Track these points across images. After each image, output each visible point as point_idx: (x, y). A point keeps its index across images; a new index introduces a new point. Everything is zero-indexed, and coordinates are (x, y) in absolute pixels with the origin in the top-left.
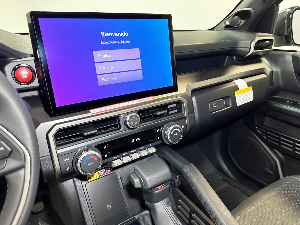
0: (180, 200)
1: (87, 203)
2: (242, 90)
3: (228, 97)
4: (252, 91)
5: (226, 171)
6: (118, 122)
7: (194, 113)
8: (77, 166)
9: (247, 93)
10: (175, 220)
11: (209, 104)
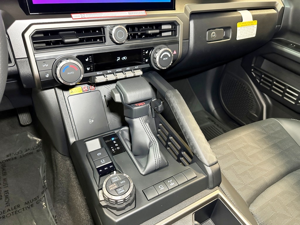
0: (161, 125)
1: (68, 114)
2: (245, 23)
3: (229, 28)
4: (256, 26)
5: (213, 111)
6: (103, 35)
7: (189, 39)
8: (56, 74)
9: (250, 27)
10: (151, 135)
11: (207, 32)
